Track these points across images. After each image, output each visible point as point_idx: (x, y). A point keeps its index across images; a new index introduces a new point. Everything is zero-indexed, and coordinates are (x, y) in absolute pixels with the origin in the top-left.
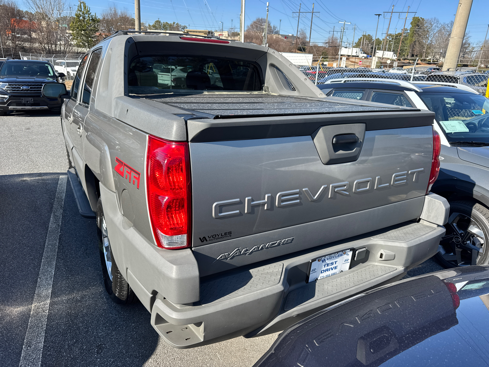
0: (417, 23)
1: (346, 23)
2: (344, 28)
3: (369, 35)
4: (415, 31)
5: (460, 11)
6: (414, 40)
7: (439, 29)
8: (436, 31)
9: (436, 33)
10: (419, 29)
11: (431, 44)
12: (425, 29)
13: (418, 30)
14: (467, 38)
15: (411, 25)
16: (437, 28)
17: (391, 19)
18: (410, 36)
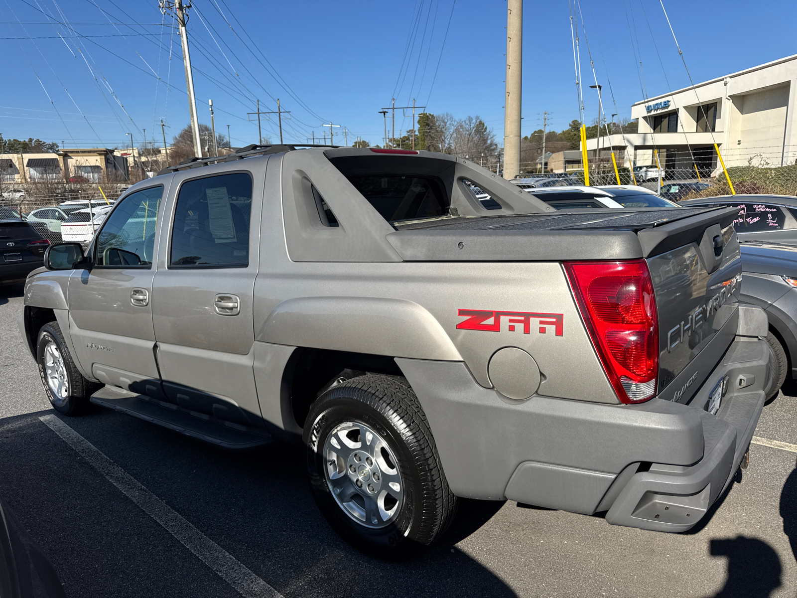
0: (427, 121)
1: (333, 126)
2: (332, 133)
3: (364, 142)
4: (426, 132)
5: (509, 102)
6: (427, 145)
7: (455, 128)
8: (452, 131)
9: (453, 133)
10: (430, 129)
11: (450, 147)
12: (438, 129)
13: (429, 131)
14: (492, 138)
15: (419, 124)
16: (452, 127)
17: (393, 117)
18: (420, 139)
